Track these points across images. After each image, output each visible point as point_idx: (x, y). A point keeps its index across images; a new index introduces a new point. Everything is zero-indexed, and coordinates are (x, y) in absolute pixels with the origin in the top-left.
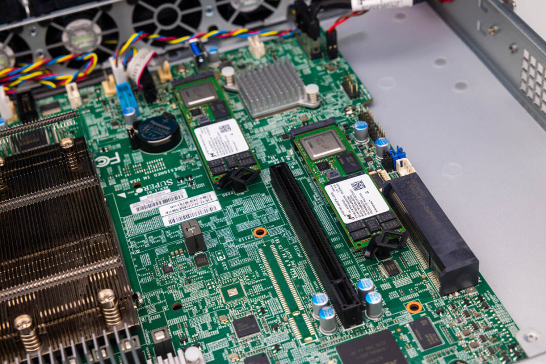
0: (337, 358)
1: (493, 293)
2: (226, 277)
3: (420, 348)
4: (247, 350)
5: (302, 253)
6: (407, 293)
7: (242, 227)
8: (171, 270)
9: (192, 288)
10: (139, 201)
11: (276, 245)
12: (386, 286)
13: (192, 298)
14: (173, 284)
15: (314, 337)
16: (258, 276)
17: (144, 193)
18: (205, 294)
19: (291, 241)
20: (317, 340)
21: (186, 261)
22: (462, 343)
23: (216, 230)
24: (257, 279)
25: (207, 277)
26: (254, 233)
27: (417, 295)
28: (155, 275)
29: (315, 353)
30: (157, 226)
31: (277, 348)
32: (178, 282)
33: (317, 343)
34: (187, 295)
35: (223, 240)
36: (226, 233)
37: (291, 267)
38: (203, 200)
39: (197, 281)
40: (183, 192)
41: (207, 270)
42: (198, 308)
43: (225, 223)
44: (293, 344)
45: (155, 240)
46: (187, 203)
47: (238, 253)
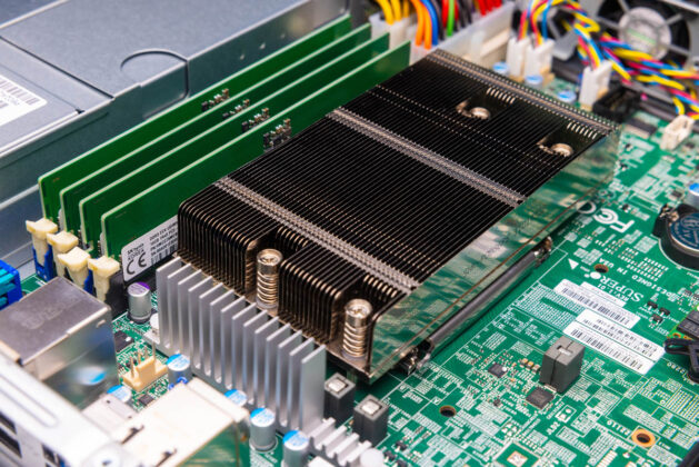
2: (538, 438)
7: (633, 412)
8: (499, 375)
9: (487, 410)
10: (579, 284)
13: (475, 422)
14: (481, 389)
17: (595, 283)
18: (491, 431)
21: (525, 382)
23: (605, 388)
25: (521, 418)
26: (635, 433)
28: (479, 363)
30: (555, 324)
32: (488, 392)
34: (474, 412)
35: (594, 403)
36: (607, 402)
38: (642, 347)
39: (504, 411)
40: (635, 319)
41: (532, 411)
42: (462, 435)
43: (623, 390)
45: (534, 334)
46: (621, 332)
47: (586, 432)
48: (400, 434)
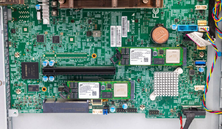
0: (35, 61)
1: (40, 112)
2: (79, 39)
3: (29, 85)
4: (47, 37)
5: (79, 66)
6: (50, 89)
7: (99, 51)
8: (89, 23)
9: (78, 28)
10: (128, 20)
11: (86, 59)
12: (55, 85)
13: (74, 27)
14: (83, 22)
15: (44, 57)
16: (75, 49)
17: (131, 22)
18: (74, 31)
19: (86, 64)
20: (43, 58)
21: (91, 28)
22: (27, 96)
23: (102, 42)
24: (74, 49)
25: (82, 34)
26: (95, 54)
27: (49, 92)
28: (89, 17)
29: (39, 56)
30: (112, 23)
31: (45, 46)
32: (83, 24)
33: (42, 57)
34: (76, 25)
35: (96, 43)
36: (99, 45)
37: (75, 60)
38: (118, 42)
39: (81, 30)
40: (126, 36)
41: (84, 35)
42: (70, 27)
43: (104, 45)
44: (45, 50)
45: (106, 21)
46: (119, 36)
47: (88, 46)
48: (60, 18)
